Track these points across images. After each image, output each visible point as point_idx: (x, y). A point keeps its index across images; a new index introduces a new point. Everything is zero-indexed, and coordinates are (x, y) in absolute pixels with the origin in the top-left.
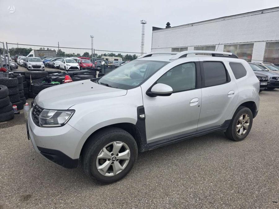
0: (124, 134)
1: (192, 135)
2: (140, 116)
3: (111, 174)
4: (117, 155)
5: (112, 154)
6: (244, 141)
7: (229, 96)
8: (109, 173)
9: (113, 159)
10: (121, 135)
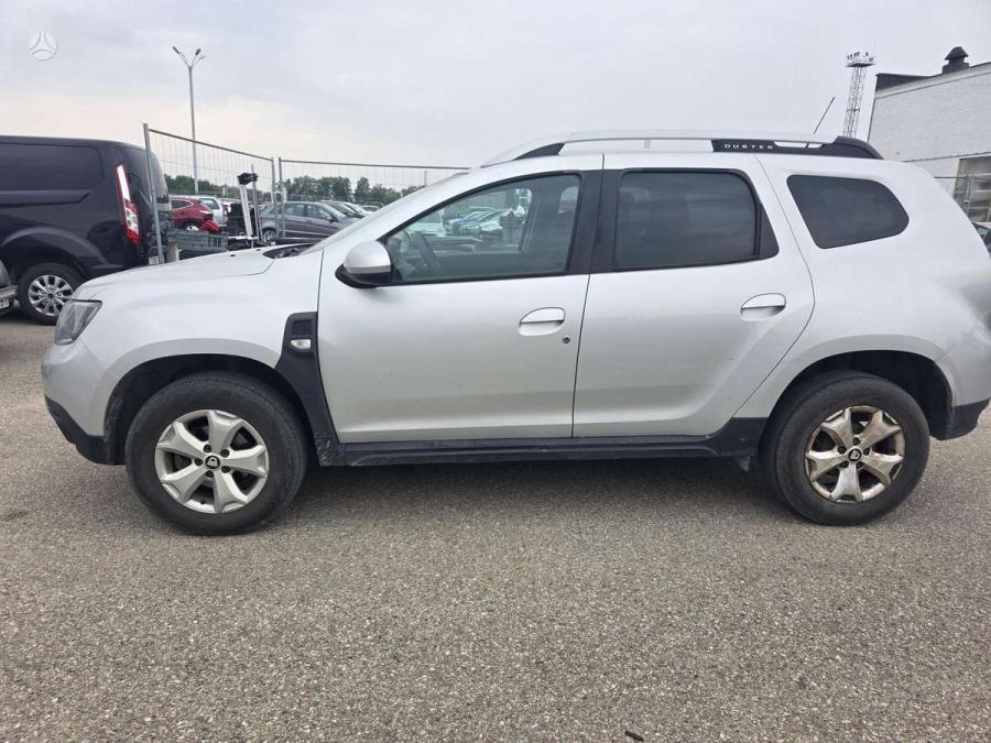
0: (241, 393)
1: (542, 447)
2: (294, 343)
3: (208, 508)
4: (225, 453)
5: (207, 448)
6: (864, 530)
7: (749, 317)
8: (203, 503)
9: (210, 463)
10: (229, 394)
